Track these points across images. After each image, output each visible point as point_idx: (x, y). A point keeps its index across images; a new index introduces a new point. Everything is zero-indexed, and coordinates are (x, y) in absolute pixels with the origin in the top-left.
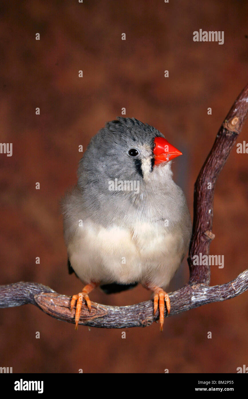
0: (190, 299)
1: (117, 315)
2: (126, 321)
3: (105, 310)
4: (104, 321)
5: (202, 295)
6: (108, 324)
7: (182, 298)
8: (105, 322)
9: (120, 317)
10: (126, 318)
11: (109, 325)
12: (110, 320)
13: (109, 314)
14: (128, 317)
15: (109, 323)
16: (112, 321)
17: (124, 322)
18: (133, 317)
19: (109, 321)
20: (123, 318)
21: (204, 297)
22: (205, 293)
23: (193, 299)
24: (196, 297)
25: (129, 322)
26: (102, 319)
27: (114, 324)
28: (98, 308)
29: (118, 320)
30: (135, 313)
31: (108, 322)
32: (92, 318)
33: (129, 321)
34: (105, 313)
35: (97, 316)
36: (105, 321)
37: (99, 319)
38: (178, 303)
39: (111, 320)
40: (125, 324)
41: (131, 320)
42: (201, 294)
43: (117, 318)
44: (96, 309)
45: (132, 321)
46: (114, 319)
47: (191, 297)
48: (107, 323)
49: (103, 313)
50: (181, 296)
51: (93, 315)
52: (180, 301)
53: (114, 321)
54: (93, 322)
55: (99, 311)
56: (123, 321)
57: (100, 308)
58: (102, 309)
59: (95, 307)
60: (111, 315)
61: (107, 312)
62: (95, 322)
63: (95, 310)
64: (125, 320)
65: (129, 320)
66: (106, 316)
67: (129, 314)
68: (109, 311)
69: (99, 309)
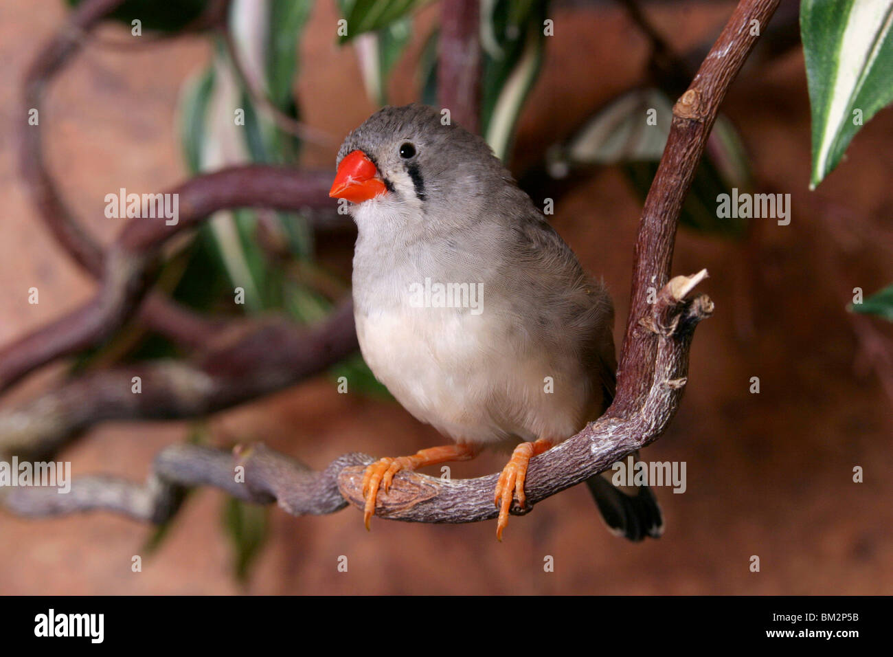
0: (589, 451)
1: (459, 496)
2: (476, 505)
3: (436, 486)
4: (434, 508)
5: (606, 439)
6: (445, 514)
7: (575, 449)
8: (437, 511)
9: (463, 499)
10: (474, 499)
11: (447, 515)
12: (446, 506)
13: (442, 495)
14: (479, 496)
15: (445, 512)
16: (450, 508)
17: (471, 508)
18: (487, 496)
19: (444, 507)
20: (470, 500)
21: (610, 442)
22: (611, 435)
23: (594, 449)
24: (598, 446)
25: (481, 507)
26: (430, 505)
27: (455, 512)
28: (422, 485)
29: (460, 505)
30: (489, 488)
31: (443, 510)
32: (410, 505)
33: (481, 504)
34: (435, 493)
35: (418, 501)
36: (437, 508)
37: (425, 505)
38: (567, 460)
39: (448, 504)
40: (475, 510)
41: (483, 501)
42: (605, 437)
43: (458, 500)
44: (419, 486)
45: (487, 503)
46: (451, 503)
47: (590, 447)
48: (441, 511)
49: (430, 493)
50: (574, 447)
51: (413, 498)
52: (571, 457)
53: (453, 506)
54: (416, 512)
55: (424, 489)
56: (470, 505)
57: (427, 485)
58: (431, 486)
59: (417, 483)
60: (447, 495)
61: (439, 491)
62: (420, 511)
63: (417, 488)
64: (472, 502)
65: (480, 502)
66: (437, 498)
67: (479, 491)
68: (445, 488)
69: (424, 487)
